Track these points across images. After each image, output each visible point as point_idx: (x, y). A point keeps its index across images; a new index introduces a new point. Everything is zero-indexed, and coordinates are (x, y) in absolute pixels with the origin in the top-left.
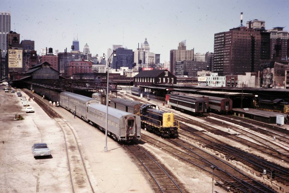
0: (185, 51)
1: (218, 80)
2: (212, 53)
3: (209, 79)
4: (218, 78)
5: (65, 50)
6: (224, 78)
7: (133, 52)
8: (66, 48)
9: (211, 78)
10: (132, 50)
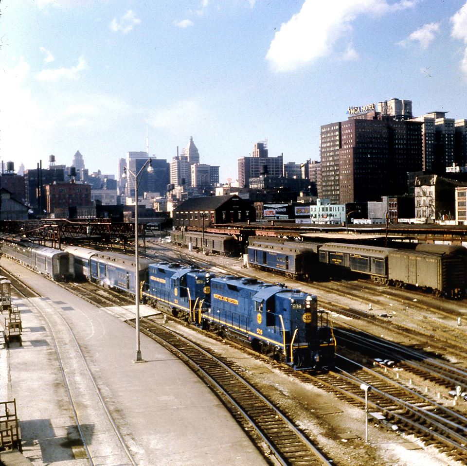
0: (267, 159)
1: (331, 212)
2: (316, 162)
3: (315, 210)
4: (331, 208)
5: (38, 164)
6: (343, 208)
7: (168, 164)
8: (41, 161)
9: (317, 210)
10: (165, 161)
